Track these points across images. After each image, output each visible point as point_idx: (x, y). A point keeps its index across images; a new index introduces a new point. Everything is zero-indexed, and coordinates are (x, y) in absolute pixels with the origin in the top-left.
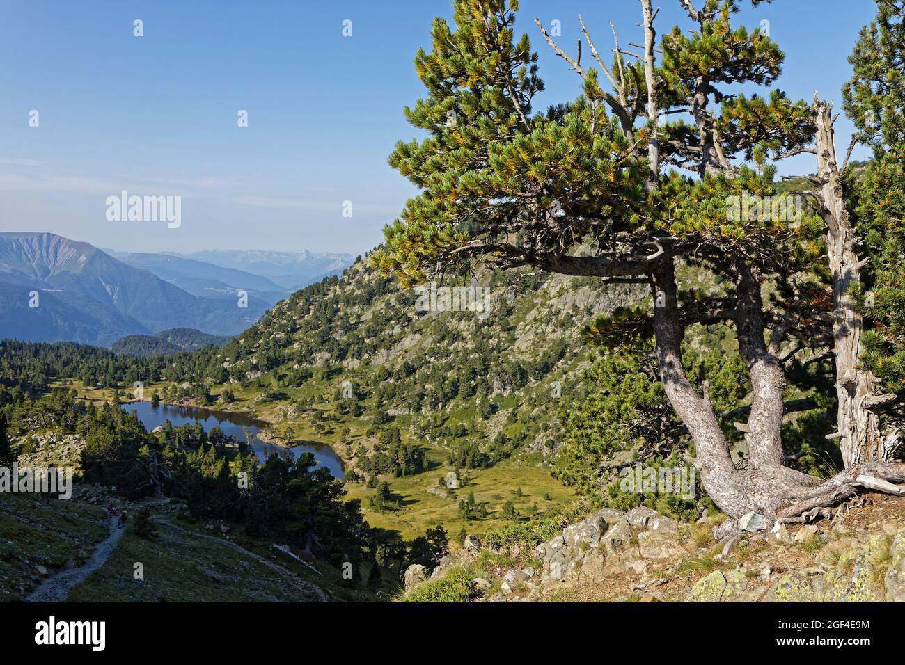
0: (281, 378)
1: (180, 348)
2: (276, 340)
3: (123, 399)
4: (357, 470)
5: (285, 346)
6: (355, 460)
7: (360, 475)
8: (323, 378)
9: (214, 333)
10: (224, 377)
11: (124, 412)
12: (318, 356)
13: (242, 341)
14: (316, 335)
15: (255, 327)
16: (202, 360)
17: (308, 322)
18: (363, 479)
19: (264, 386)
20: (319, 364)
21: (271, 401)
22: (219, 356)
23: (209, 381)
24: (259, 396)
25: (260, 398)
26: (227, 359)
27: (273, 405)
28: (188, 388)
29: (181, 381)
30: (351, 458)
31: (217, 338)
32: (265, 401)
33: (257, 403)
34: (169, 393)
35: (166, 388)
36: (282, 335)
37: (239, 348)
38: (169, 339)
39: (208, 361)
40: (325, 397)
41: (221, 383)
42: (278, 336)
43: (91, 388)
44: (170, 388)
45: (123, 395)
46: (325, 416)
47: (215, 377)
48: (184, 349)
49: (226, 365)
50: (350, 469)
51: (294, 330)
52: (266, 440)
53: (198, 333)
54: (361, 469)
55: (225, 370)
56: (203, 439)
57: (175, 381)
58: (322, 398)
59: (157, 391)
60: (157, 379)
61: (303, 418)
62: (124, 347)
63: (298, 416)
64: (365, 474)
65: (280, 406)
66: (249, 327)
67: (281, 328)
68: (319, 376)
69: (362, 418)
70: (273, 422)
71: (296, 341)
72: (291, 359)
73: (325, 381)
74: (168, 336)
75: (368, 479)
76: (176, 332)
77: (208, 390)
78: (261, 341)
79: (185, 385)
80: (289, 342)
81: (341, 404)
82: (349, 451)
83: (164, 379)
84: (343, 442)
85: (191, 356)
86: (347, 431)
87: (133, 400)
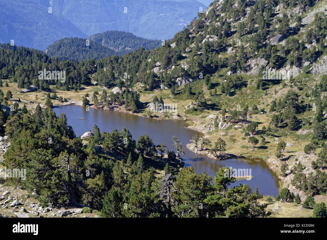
0: (213, 86)
1: (113, 52)
2: (209, 45)
3: (55, 103)
4: (292, 189)
5: (218, 52)
6: (292, 177)
7: (295, 194)
8: (258, 88)
9: (148, 36)
10: (155, 86)
11: (54, 116)
12: (252, 62)
13: (173, 45)
14: (252, 40)
15: (187, 30)
16: (133, 64)
17: (243, 26)
18: (299, 200)
19: (194, 94)
20: (254, 71)
21: (202, 111)
22: (149, 60)
23: (138, 87)
24: (189, 104)
25: (191, 107)
26: (158, 64)
27: (206, 114)
28: (118, 93)
29: (111, 86)
30: (286, 175)
31: (150, 42)
32: (196, 110)
33: (188, 112)
34: (99, 98)
35: (96, 93)
36: (215, 39)
37: (170, 52)
38: (103, 41)
39: (139, 65)
40: (260, 107)
41: (152, 89)
42: (211, 40)
43: (25, 90)
44: (101, 93)
45: (55, 98)
46: (260, 128)
47: (145, 83)
48: (117, 53)
49: (156, 70)
50: (285, 186)
51: (229, 34)
52: (196, 151)
53: (134, 37)
54: (298, 187)
55: (155, 76)
56: (132, 144)
57: (106, 86)
58: (256, 108)
59: (87, 95)
60: (88, 83)
61: (236, 129)
62: (58, 50)
63: (230, 128)
64: (301, 193)
65: (212, 115)
66: (182, 29)
67: (215, 31)
68: (254, 84)
69: (300, 131)
70: (203, 132)
71: (230, 46)
72: (224, 66)
73: (261, 90)
74: (101, 40)
75: (304, 199)
76: (109, 35)
77: (138, 97)
78: (193, 45)
79: (115, 90)
80: (223, 49)
81: (277, 116)
82: (284, 167)
83: (95, 83)
84: (279, 156)
85: (122, 61)
86: (282, 146)
87: (65, 103)
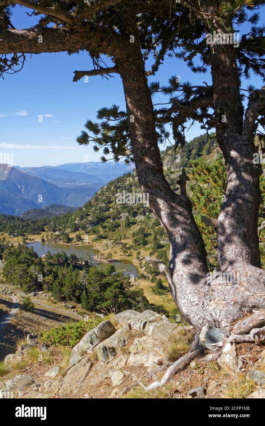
0: (104, 228)
1: (55, 214)
2: (101, 208)
3: (27, 241)
4: (145, 274)
5: (106, 211)
6: (144, 268)
7: (147, 276)
8: (126, 227)
9: (72, 206)
10: (76, 229)
11: (27, 248)
12: (122, 215)
13: (84, 209)
15: (90, 202)
16: (65, 220)
18: (149, 278)
19: (95, 232)
20: (124, 219)
21: (100, 240)
22: (73, 217)
23: (68, 230)
24: (94, 236)
25: (94, 238)
26: (77, 219)
27: (102, 241)
28: (58, 234)
29: (55, 231)
30: (142, 267)
31: (73, 208)
32: (97, 240)
33: (93, 241)
34: (49, 237)
35: (48, 235)
36: (104, 205)
37: (82, 213)
38: (50, 210)
39: (68, 220)
40: (127, 236)
41: (75, 231)
42: (102, 205)
43: (12, 236)
44: (50, 235)
45: (27, 239)
46: (128, 246)
47: (71, 228)
48: (57, 215)
49: (76, 222)
50: (141, 272)
51: (110, 202)
52: (98, 260)
53: (64, 207)
54: (148, 273)
55: (76, 224)
56: (67, 259)
57: (52, 231)
58: (126, 237)
59: (43, 236)
60: (44, 231)
61: (117, 247)
62: (28, 215)
63: (114, 247)
64: (149, 275)
65: (105, 241)
66: (88, 201)
67: (103, 201)
68: (124, 225)
69: (146, 246)
70: (101, 250)
71: (111, 208)
72: (109, 217)
73: (127, 228)
74: (49, 209)
75: (151, 278)
76: (52, 206)
77: (68, 235)
78: (93, 209)
79: (57, 233)
80: (108, 210)
81: (135, 239)
82: (141, 264)
83: (47, 230)
84: (138, 258)
85: (60, 218)
86: (139, 253)
87: (32, 241)
